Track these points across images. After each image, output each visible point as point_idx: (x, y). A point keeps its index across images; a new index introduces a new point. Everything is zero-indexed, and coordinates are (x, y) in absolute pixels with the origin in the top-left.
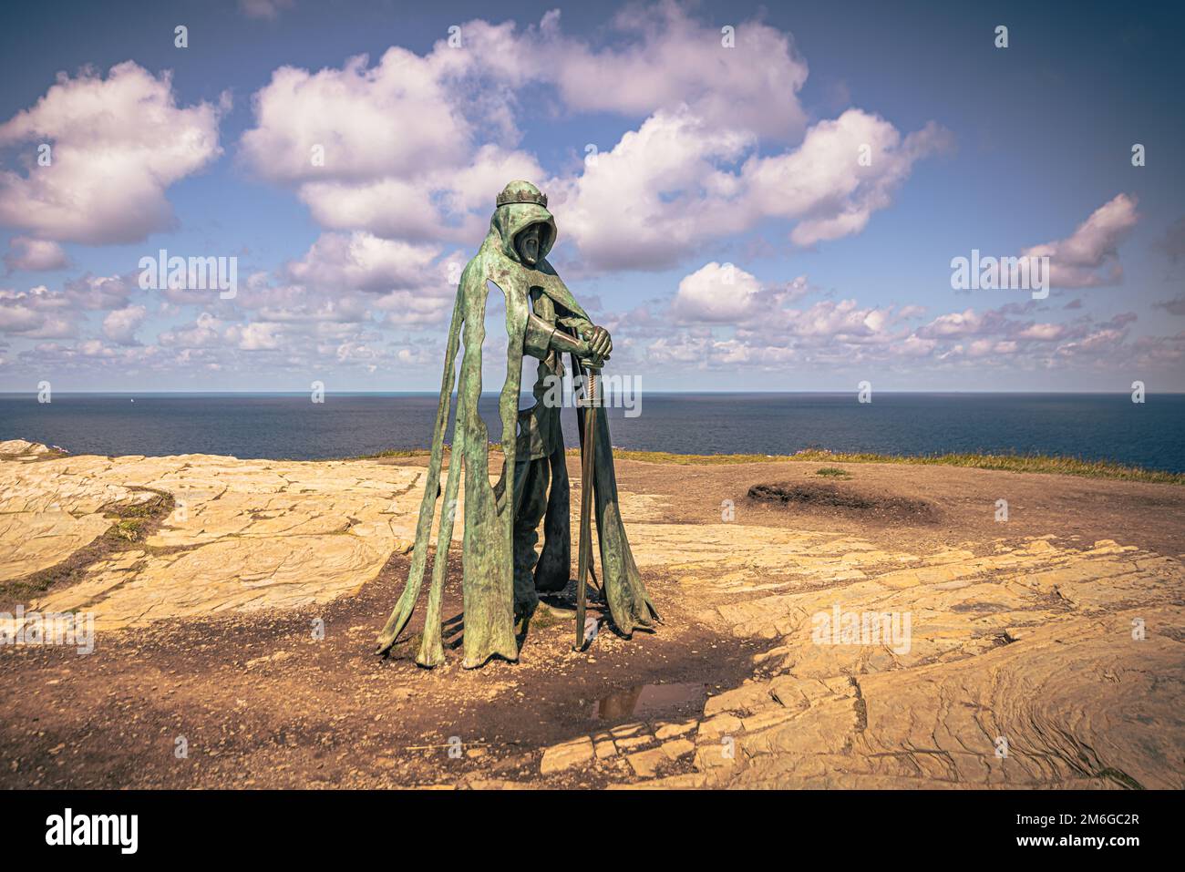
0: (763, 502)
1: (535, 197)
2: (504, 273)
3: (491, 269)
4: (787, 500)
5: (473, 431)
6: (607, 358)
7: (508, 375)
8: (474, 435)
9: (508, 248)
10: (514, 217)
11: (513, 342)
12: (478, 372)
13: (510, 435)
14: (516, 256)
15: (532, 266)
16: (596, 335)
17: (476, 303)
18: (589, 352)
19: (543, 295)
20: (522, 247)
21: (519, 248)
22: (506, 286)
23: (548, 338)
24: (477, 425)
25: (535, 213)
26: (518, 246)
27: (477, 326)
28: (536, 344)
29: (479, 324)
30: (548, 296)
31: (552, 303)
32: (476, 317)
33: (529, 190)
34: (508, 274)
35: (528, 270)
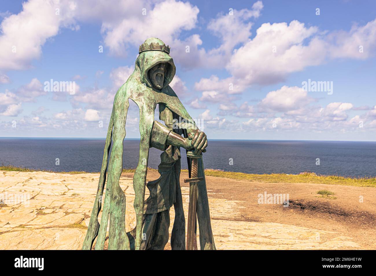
0: (291, 208)
1: (161, 47)
2: (140, 95)
3: (132, 92)
4: (304, 208)
5: (116, 197)
7: (139, 160)
8: (116, 200)
9: (143, 79)
10: (147, 59)
11: (143, 139)
12: (120, 158)
13: (140, 201)
14: (149, 84)
15: (160, 90)
16: (196, 136)
17: (121, 113)
18: (192, 147)
19: (166, 108)
20: (153, 78)
21: (152, 79)
22: (141, 102)
23: (165, 137)
24: (118, 194)
25: (161, 57)
26: (151, 77)
27: (121, 128)
28: (158, 141)
29: (122, 127)
30: (169, 109)
31: (172, 113)
32: (120, 123)
33: (158, 43)
34: (142, 95)
35: (156, 93)
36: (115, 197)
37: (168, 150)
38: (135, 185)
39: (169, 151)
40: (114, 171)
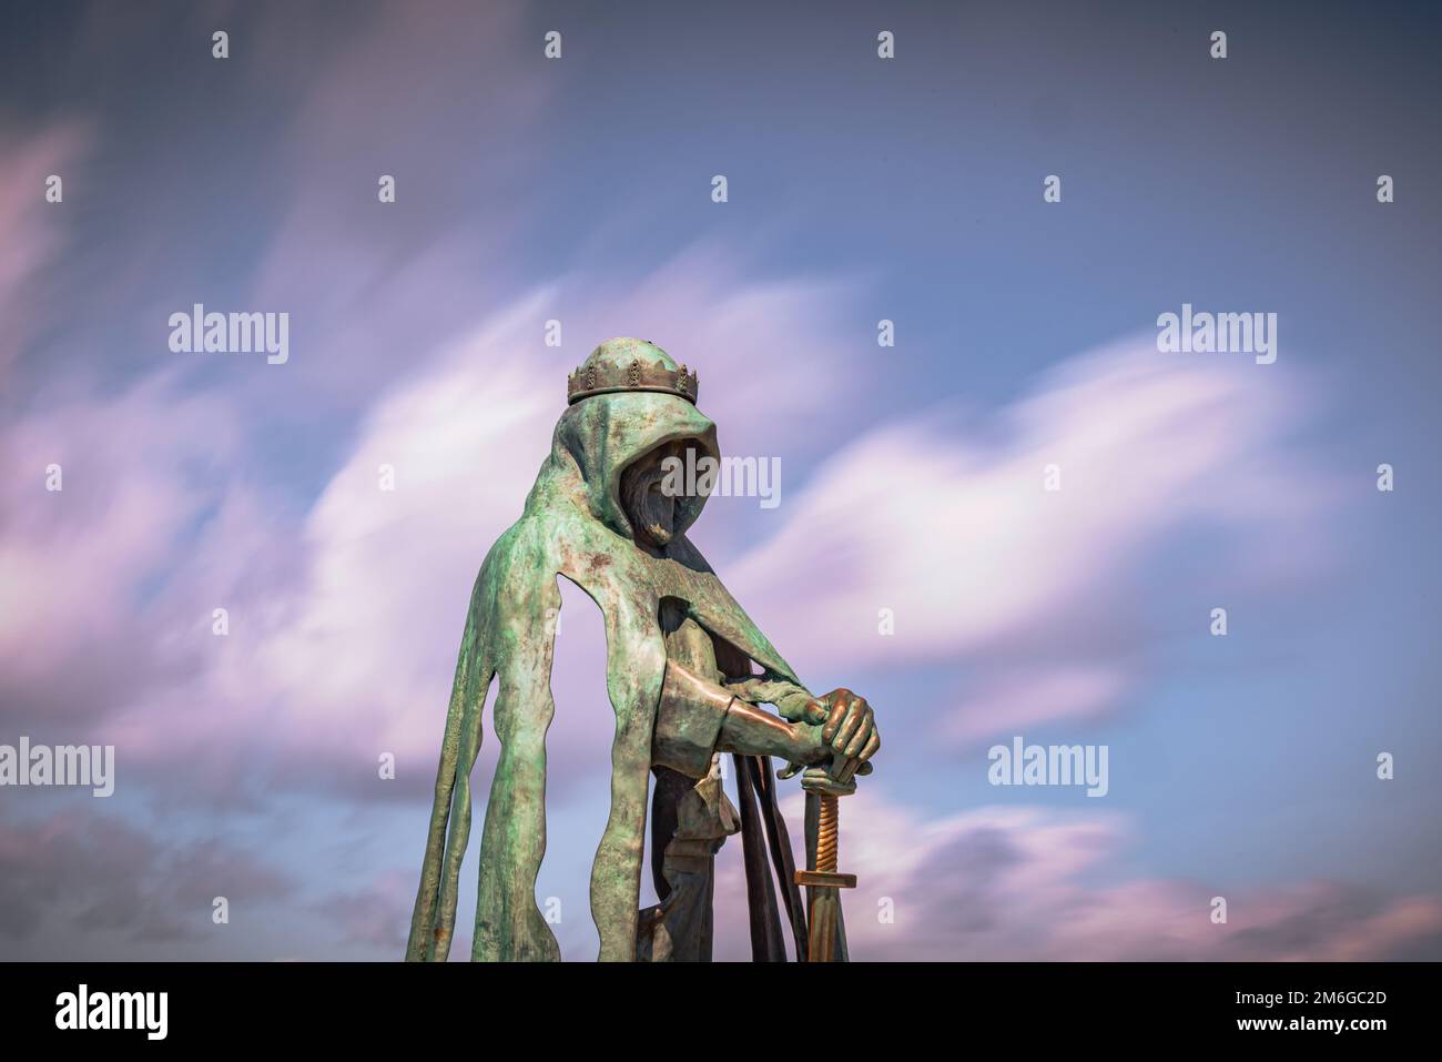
1: (673, 377)
2: (598, 561)
3: (566, 551)
6: (865, 768)
7: (613, 810)
9: (604, 502)
10: (620, 425)
11: (627, 729)
12: (537, 802)
14: (624, 522)
15: (661, 550)
16: (839, 712)
17: (530, 631)
18: (823, 752)
19: (688, 619)
20: (636, 499)
21: (632, 501)
22: (606, 590)
23: (715, 717)
24: (533, 935)
25: (677, 417)
26: (629, 496)
27: (534, 688)
28: (684, 735)
29: (539, 682)
30: (700, 625)
31: (710, 641)
32: (531, 666)
33: (661, 362)
34: (607, 563)
35: (650, 558)
36: (522, 949)
37: (704, 785)
38: (597, 905)
39: (708, 788)
40: (516, 850)
